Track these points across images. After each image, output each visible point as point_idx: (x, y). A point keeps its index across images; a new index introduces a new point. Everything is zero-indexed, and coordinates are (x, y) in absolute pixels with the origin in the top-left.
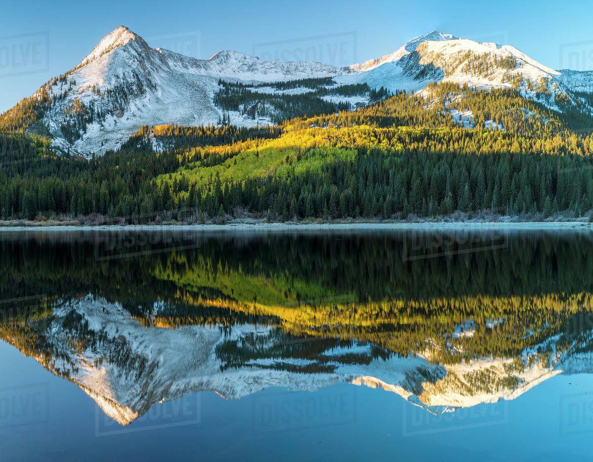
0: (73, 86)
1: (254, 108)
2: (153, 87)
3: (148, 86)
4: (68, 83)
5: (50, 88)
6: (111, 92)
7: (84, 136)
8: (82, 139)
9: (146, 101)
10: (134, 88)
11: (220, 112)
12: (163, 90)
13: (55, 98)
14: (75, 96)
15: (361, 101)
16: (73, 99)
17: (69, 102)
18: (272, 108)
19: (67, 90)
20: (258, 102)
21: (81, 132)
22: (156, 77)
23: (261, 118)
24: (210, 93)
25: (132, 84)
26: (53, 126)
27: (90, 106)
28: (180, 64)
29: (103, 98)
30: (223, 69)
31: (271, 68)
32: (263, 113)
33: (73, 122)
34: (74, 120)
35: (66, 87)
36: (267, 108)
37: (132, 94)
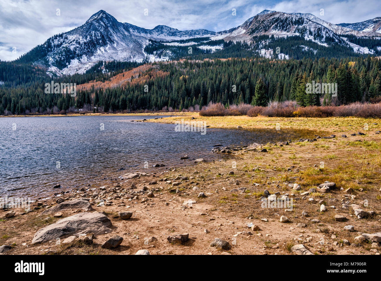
0: (66, 40)
1: (162, 53)
2: (112, 42)
3: (108, 41)
4: (63, 38)
5: (53, 40)
6: (86, 43)
7: (69, 66)
8: (67, 68)
9: (107, 48)
10: (101, 41)
11: (146, 55)
12: (118, 43)
13: (54, 46)
14: (66, 45)
15: (218, 48)
16: (65, 46)
17: (62, 48)
18: (170, 52)
19: (62, 42)
20: (164, 50)
21: (67, 64)
22: (115, 36)
23: (164, 57)
24: (144, 45)
25: (99, 40)
26: (51, 60)
27: (74, 50)
28: (136, 31)
29: (81, 46)
30: (159, 34)
31: (184, 35)
32: (165, 55)
33: (63, 59)
34: (64, 57)
35: (62, 40)
36: (168, 53)
37: (99, 45)
